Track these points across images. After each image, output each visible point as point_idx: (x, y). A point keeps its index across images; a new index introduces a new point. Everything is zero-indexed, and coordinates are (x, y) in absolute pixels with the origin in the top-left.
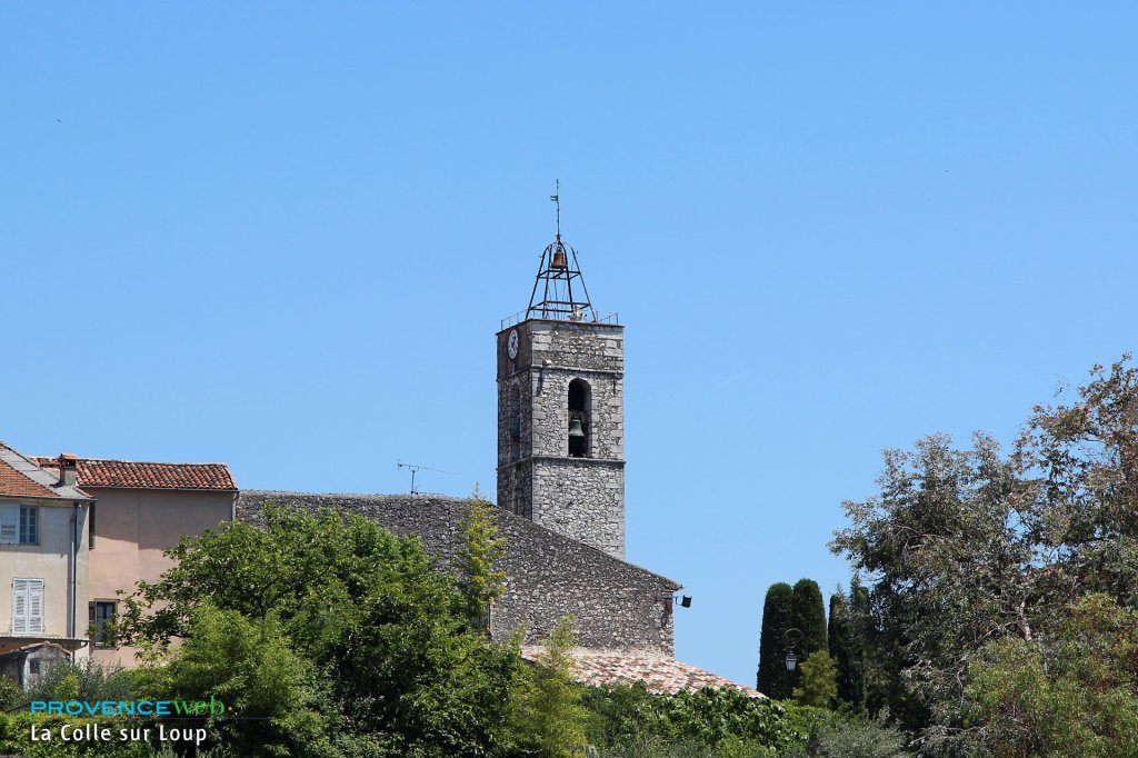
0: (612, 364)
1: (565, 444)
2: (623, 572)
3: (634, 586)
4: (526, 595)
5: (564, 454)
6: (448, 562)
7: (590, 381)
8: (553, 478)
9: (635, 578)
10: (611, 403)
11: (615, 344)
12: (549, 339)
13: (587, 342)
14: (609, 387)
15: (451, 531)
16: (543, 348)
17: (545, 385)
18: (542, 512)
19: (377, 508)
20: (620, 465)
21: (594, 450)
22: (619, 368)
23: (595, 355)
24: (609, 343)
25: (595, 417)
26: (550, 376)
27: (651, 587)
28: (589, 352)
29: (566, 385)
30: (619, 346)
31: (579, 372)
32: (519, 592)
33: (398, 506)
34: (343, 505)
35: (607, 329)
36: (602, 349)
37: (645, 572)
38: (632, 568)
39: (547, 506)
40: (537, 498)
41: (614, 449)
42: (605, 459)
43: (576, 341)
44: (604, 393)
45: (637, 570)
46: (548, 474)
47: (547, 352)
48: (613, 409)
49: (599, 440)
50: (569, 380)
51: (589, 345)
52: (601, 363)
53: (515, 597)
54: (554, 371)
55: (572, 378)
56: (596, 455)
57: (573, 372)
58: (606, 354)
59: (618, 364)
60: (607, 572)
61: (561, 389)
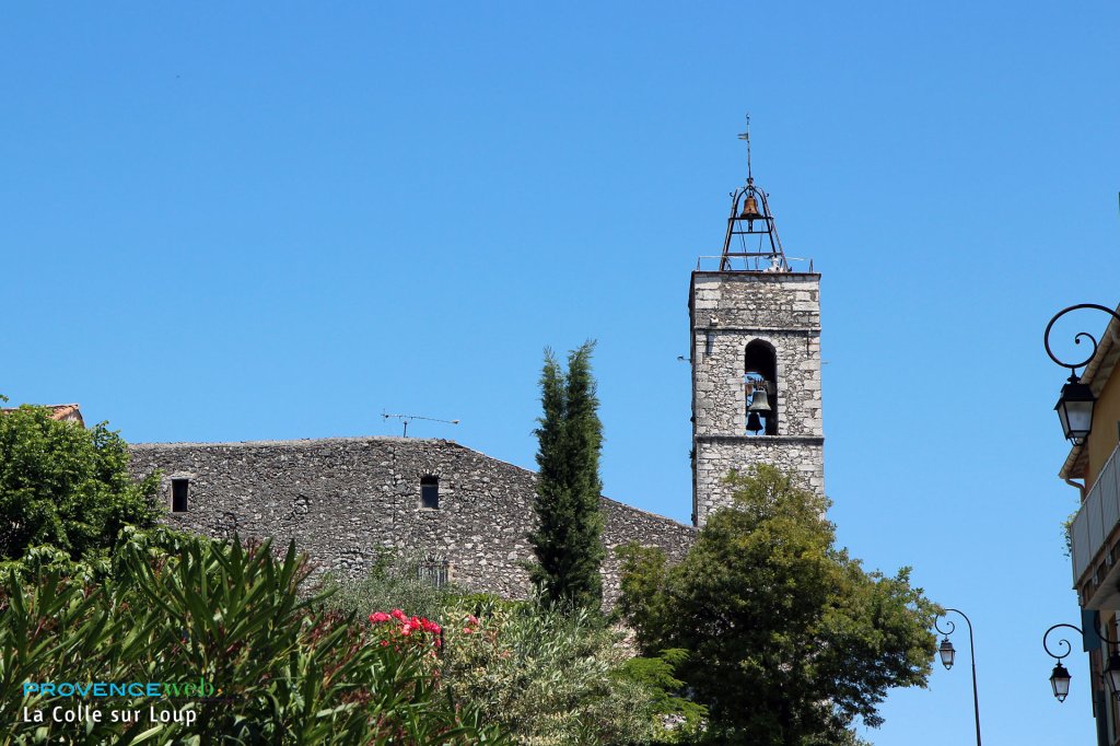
0: (805, 320)
1: (742, 420)
2: (638, 523)
3: (653, 542)
4: (498, 559)
5: (741, 431)
6: (391, 520)
7: (774, 341)
8: (725, 462)
9: (655, 532)
10: (803, 366)
11: (808, 296)
12: (718, 295)
13: (770, 295)
14: (801, 348)
15: (396, 480)
16: (709, 305)
17: (715, 350)
18: (710, 503)
19: (300, 456)
20: (819, 442)
21: (780, 425)
22: (814, 324)
23: (780, 311)
24: (800, 295)
25: (782, 385)
26: (720, 338)
27: (678, 543)
28: (773, 307)
29: (742, 349)
30: (813, 298)
31: (759, 331)
32: (489, 556)
33: (327, 452)
34: (255, 455)
35: (796, 278)
36: (791, 302)
37: (670, 522)
38: (651, 518)
39: (718, 496)
40: (703, 486)
41: (809, 423)
42: (797, 435)
43: (754, 294)
44: (793, 355)
45: (657, 520)
46: (719, 456)
47: (715, 310)
48: (807, 375)
49: (787, 413)
50: (745, 343)
51: (772, 299)
52: (789, 319)
53: (484, 562)
54: (725, 331)
55: (750, 338)
56: (784, 430)
57: (751, 332)
58: (795, 308)
59: (813, 320)
60: (614, 524)
61: (735, 353)
